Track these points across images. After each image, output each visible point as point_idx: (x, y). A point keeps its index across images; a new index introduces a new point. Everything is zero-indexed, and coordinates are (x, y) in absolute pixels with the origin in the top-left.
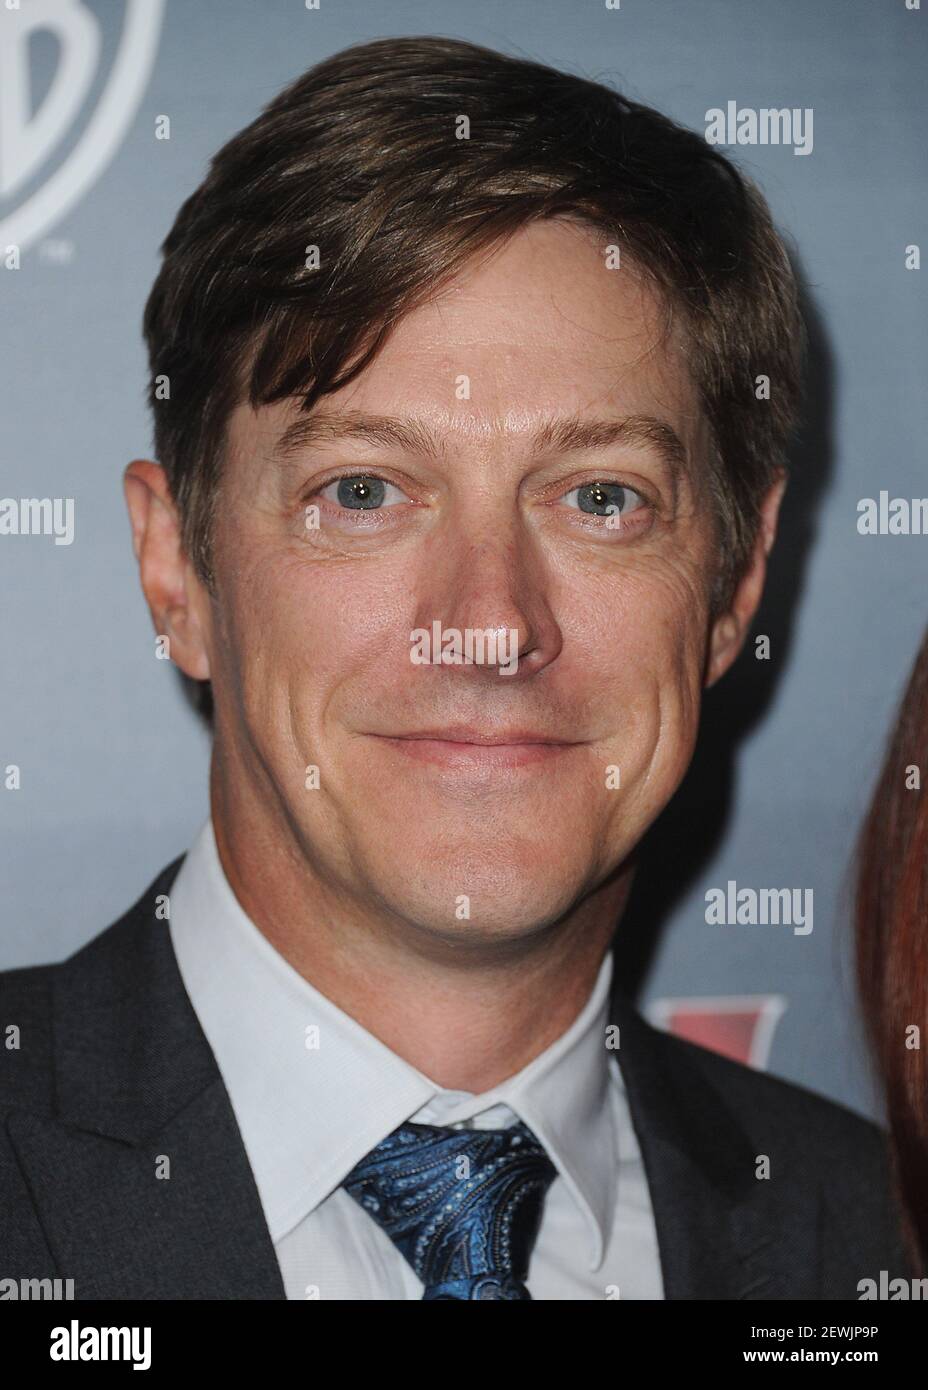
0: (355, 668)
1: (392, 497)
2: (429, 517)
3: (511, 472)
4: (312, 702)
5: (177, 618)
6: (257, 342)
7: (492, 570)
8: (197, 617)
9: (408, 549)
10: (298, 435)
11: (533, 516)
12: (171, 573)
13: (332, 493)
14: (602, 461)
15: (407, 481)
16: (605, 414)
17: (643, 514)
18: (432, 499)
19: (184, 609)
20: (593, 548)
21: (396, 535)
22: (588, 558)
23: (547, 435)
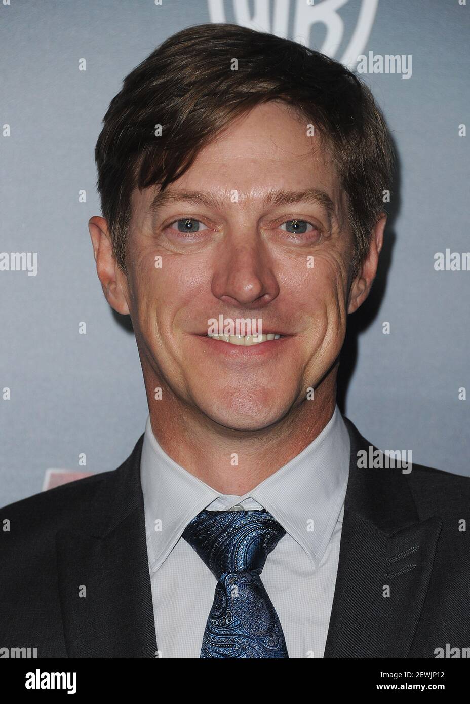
0: (186, 303)
1: (202, 227)
2: (219, 236)
3: (254, 216)
4: (167, 320)
5: (113, 287)
6: (140, 160)
7: (245, 259)
8: (121, 286)
9: (209, 249)
10: (159, 201)
11: (265, 235)
12: (110, 267)
13: (175, 226)
14: (296, 210)
15: (208, 221)
16: (296, 189)
17: (315, 233)
18: (219, 228)
19: (115, 282)
20: (293, 248)
21: (204, 244)
22: (290, 252)
23: (269, 198)
